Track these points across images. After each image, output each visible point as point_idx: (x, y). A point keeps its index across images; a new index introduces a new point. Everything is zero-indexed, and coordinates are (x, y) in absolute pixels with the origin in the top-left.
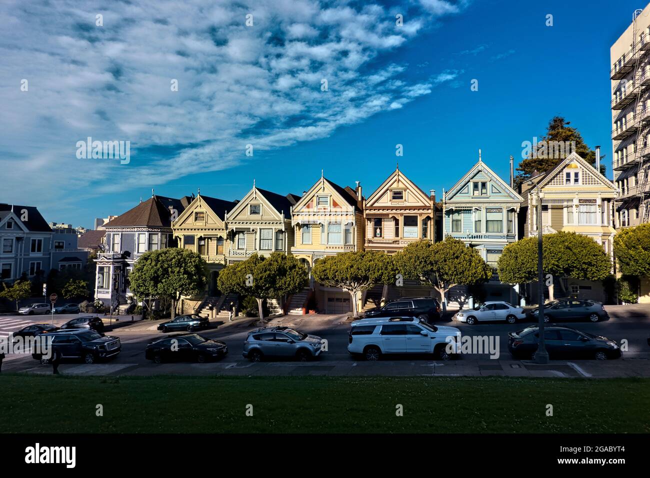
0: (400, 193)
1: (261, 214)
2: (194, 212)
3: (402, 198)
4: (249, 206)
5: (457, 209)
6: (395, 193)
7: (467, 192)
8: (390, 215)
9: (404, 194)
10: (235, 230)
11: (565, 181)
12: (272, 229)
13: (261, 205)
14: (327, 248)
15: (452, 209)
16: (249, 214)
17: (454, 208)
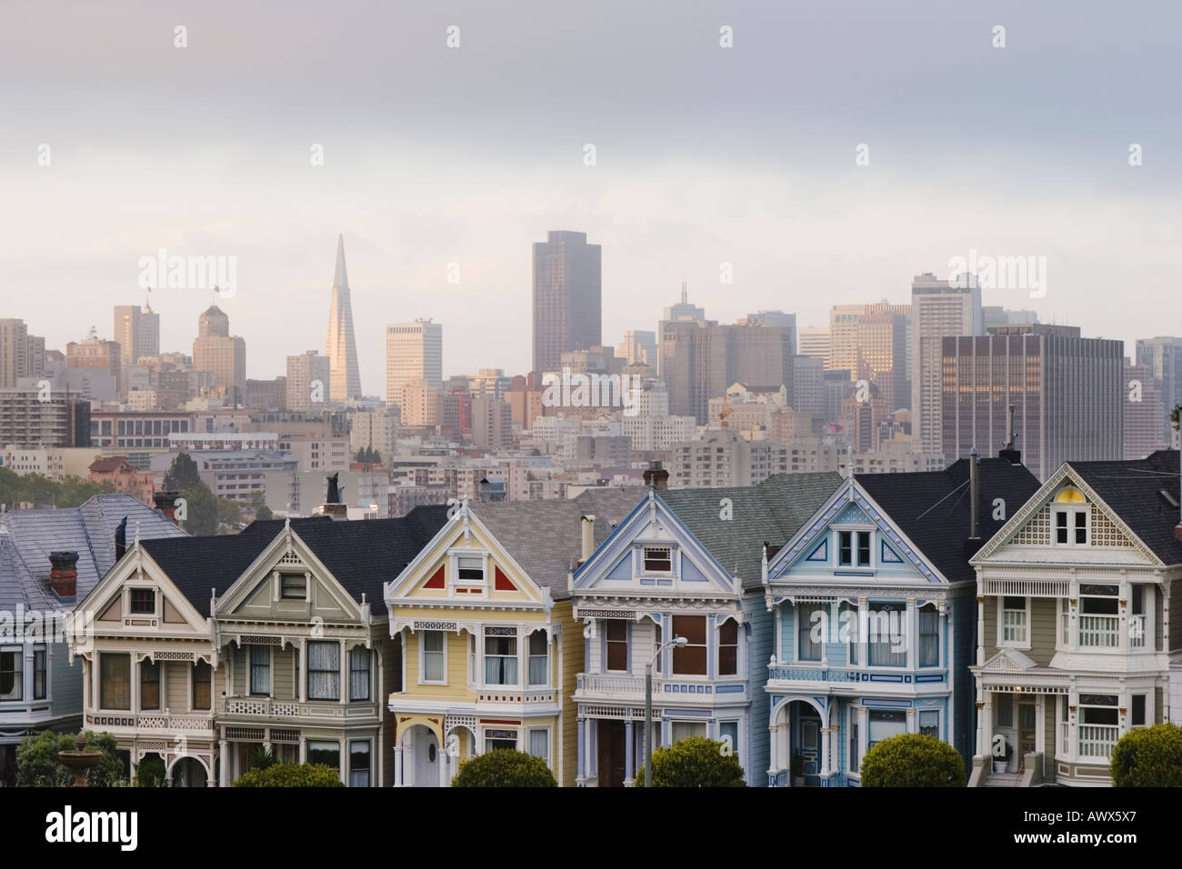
0: (664, 554)
1: (308, 600)
2: (126, 589)
3: (666, 566)
4: (276, 575)
5: (801, 600)
6: (650, 554)
7: (824, 557)
8: (638, 614)
9: (675, 558)
10: (238, 642)
11: (1053, 534)
12: (337, 643)
13: (308, 576)
14: (482, 698)
15: (788, 601)
16: (276, 599)
17: (793, 600)
